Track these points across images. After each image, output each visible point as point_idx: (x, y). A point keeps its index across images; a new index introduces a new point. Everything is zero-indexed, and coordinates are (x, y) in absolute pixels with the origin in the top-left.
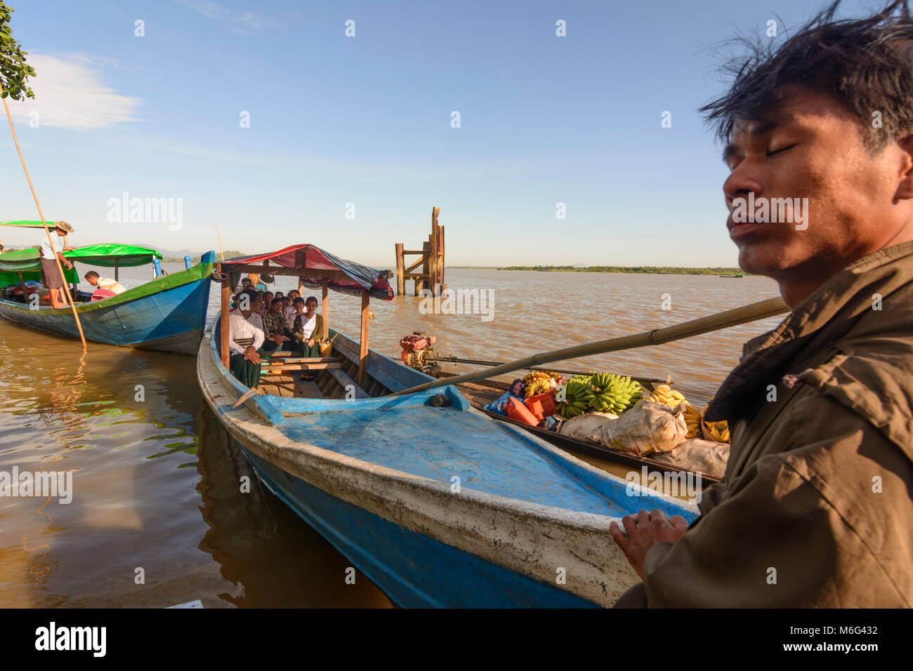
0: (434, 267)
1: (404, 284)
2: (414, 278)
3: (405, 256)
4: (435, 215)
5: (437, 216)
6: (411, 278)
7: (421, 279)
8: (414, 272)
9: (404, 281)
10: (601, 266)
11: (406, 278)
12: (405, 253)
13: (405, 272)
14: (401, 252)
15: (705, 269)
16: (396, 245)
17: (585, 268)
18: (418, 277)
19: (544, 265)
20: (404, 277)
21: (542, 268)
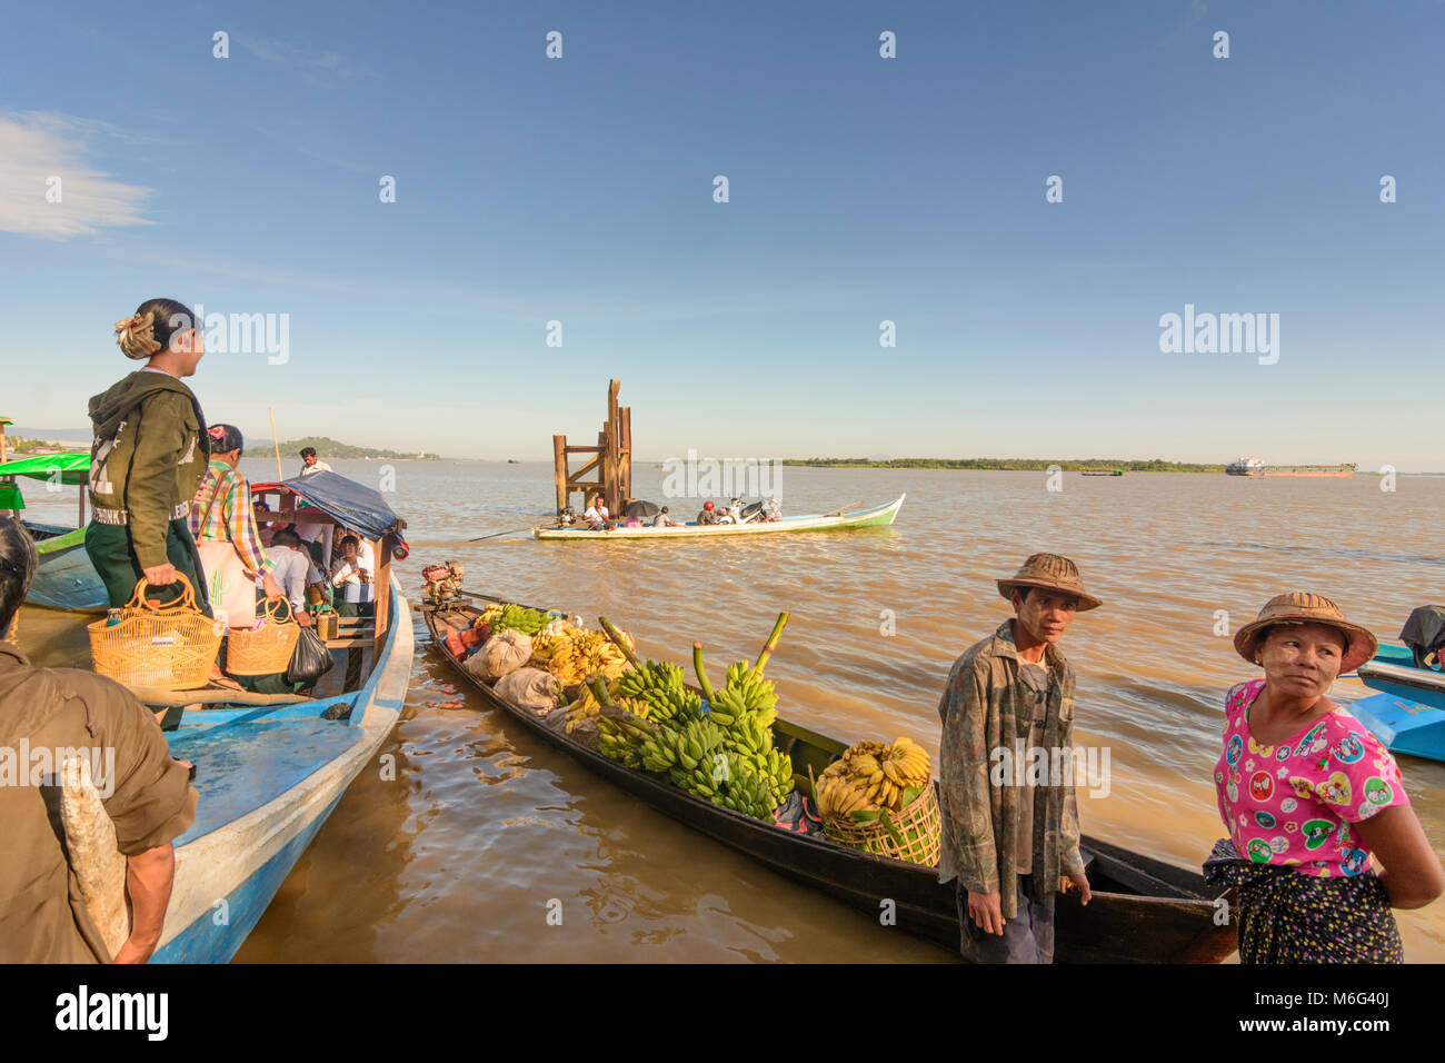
0: (612, 473)
1: (568, 498)
2: (583, 489)
3: (569, 454)
4: (613, 392)
5: (616, 393)
6: (579, 489)
7: (593, 490)
8: (583, 479)
9: (568, 493)
10: (911, 458)
11: (570, 489)
12: (568, 449)
13: (569, 480)
14: (562, 448)
15: (1070, 462)
16: (555, 437)
17: (887, 462)
18: (589, 489)
19: (822, 457)
20: (567, 488)
21: (820, 463)
